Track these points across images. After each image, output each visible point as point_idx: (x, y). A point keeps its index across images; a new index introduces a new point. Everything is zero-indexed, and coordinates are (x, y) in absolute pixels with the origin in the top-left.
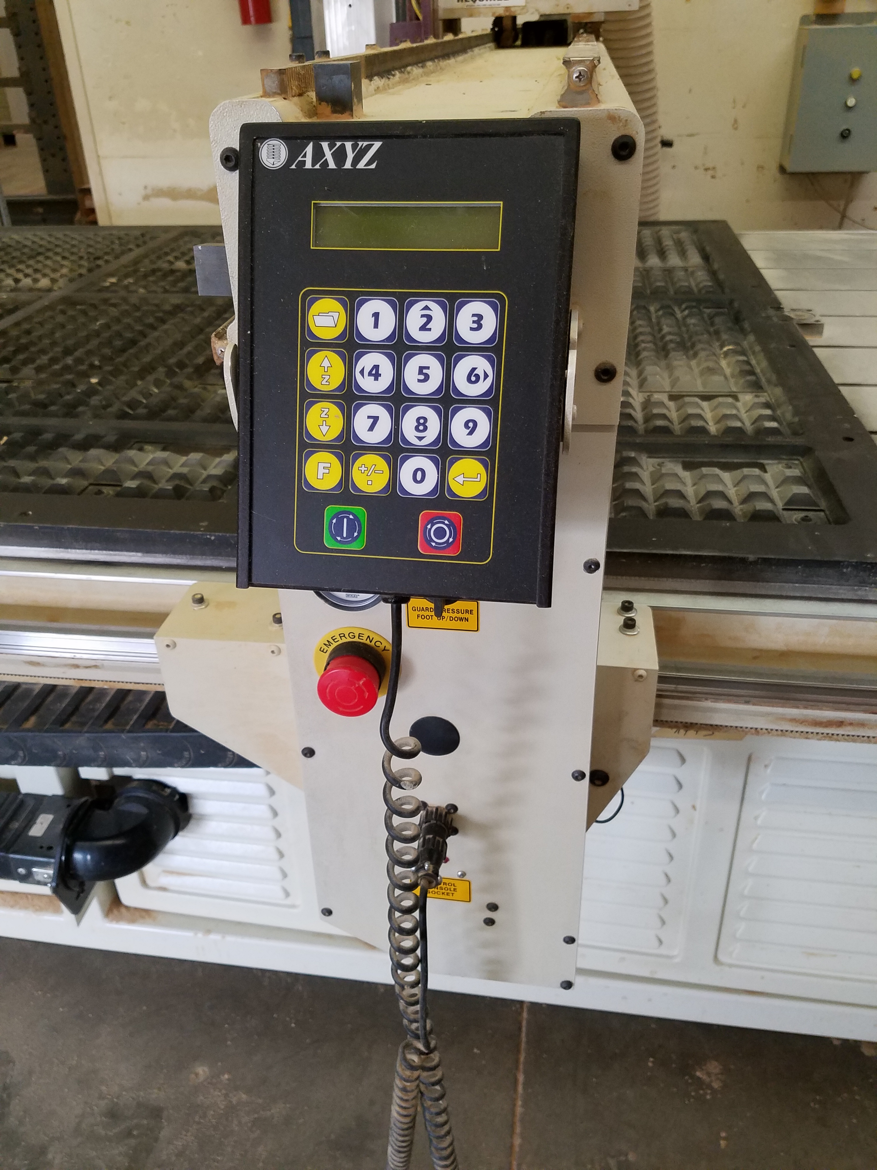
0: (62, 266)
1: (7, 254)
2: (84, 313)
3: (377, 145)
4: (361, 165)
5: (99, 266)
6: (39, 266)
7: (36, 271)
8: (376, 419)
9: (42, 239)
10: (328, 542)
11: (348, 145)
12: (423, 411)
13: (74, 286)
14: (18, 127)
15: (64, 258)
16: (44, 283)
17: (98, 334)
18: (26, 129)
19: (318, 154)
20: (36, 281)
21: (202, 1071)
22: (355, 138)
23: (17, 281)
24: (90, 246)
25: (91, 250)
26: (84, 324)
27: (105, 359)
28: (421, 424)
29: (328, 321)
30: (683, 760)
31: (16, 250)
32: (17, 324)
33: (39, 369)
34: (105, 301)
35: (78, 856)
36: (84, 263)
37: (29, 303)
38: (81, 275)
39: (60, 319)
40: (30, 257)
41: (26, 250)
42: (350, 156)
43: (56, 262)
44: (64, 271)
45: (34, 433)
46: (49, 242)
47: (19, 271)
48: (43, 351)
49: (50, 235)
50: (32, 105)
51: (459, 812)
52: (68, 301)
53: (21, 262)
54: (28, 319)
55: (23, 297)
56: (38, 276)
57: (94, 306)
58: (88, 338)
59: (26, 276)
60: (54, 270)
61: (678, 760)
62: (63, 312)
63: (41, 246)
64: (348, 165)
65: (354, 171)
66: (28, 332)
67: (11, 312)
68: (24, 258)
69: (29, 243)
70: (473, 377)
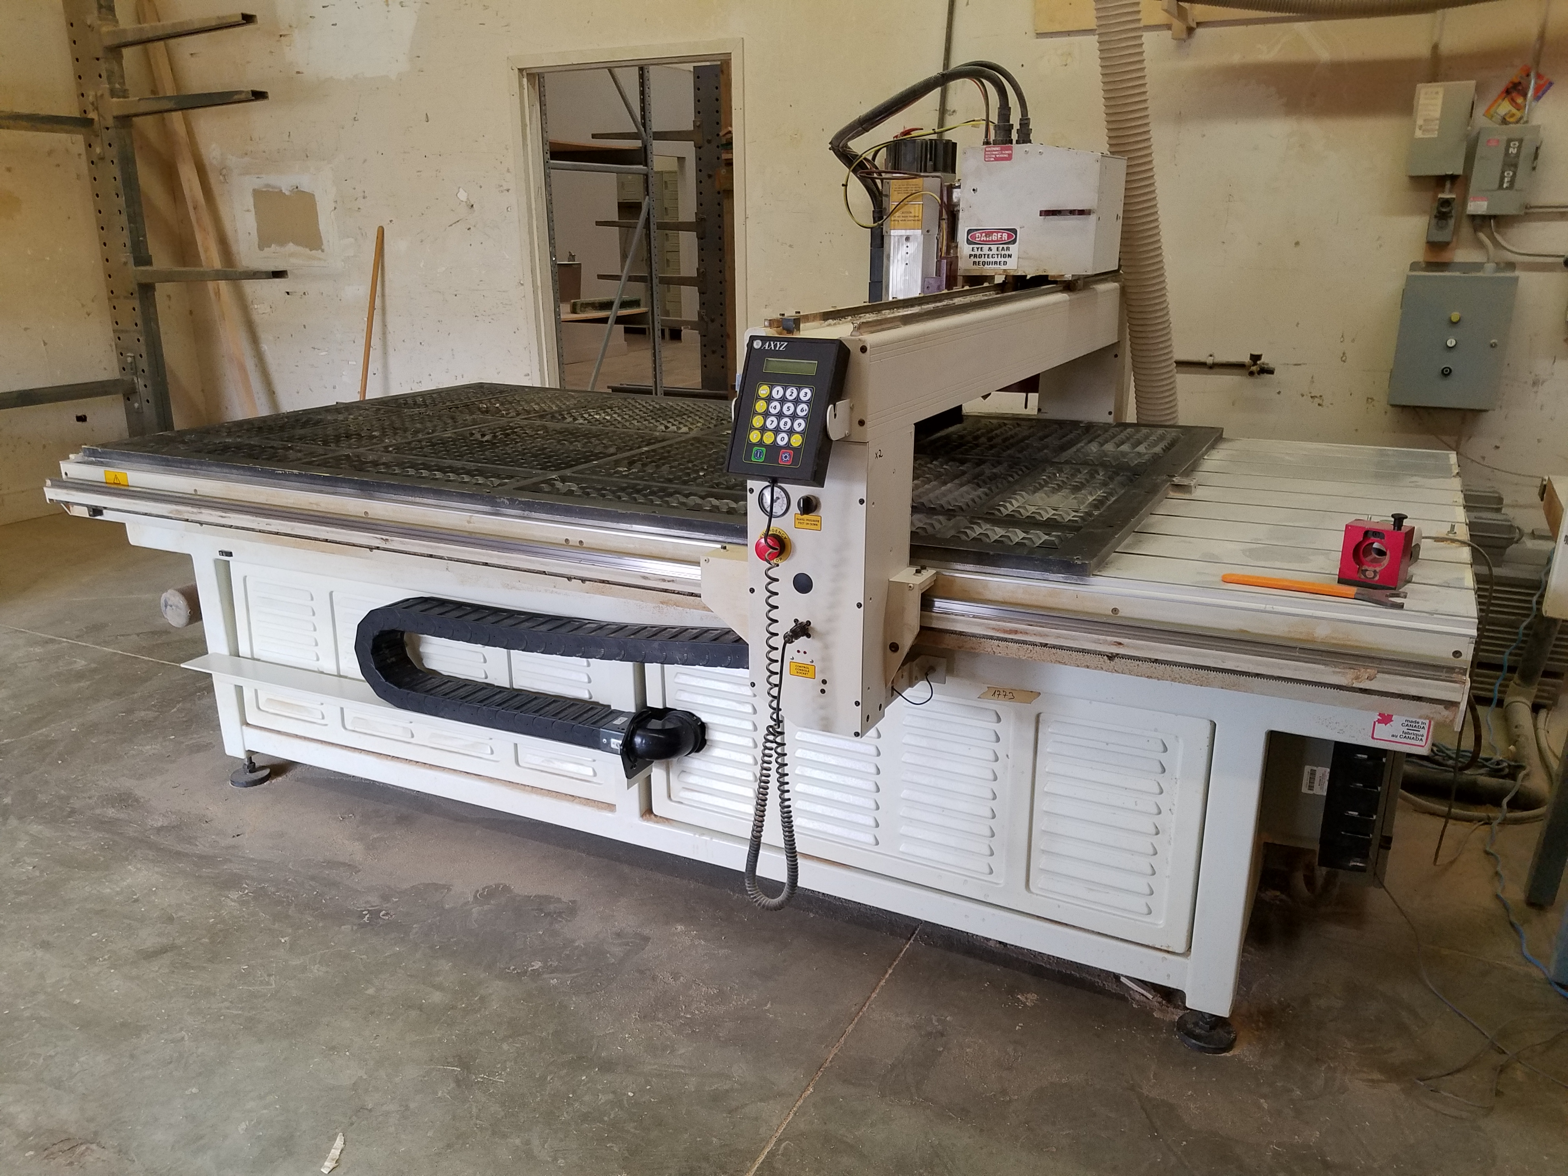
0: (698, 422)
1: (663, 412)
2: (705, 446)
3: (786, 344)
4: (781, 349)
5: (723, 424)
6: (683, 421)
7: (680, 423)
8: (773, 421)
9: (688, 406)
10: (753, 459)
11: (778, 343)
12: (787, 419)
13: (703, 432)
14: (686, 323)
15: (700, 418)
16: (684, 429)
17: (710, 455)
18: (693, 326)
19: (770, 345)
20: (679, 428)
21: (680, 928)
22: (780, 341)
23: (667, 427)
24: (720, 412)
25: (720, 415)
26: (703, 451)
27: (710, 466)
28: (786, 423)
29: (764, 392)
30: (999, 720)
31: (669, 411)
32: (663, 447)
33: (671, 467)
34: (721, 441)
35: (638, 740)
36: (714, 422)
37: (673, 438)
38: (709, 428)
39: (690, 447)
40: (678, 416)
41: (676, 412)
42: (778, 346)
43: (693, 419)
44: (699, 425)
45: (663, 490)
46: (693, 408)
47: (669, 422)
48: (676, 460)
49: (694, 404)
50: (702, 304)
51: (812, 625)
52: (696, 439)
53: (671, 418)
54: (670, 446)
55: (668, 435)
56: (681, 426)
57: (712, 443)
58: (704, 457)
59: (673, 425)
60: (692, 424)
61: (995, 718)
62: (692, 445)
63: (687, 410)
64: (777, 349)
65: (779, 350)
66: (669, 452)
67: (660, 441)
68: (674, 416)
69: (679, 408)
70: (802, 410)
